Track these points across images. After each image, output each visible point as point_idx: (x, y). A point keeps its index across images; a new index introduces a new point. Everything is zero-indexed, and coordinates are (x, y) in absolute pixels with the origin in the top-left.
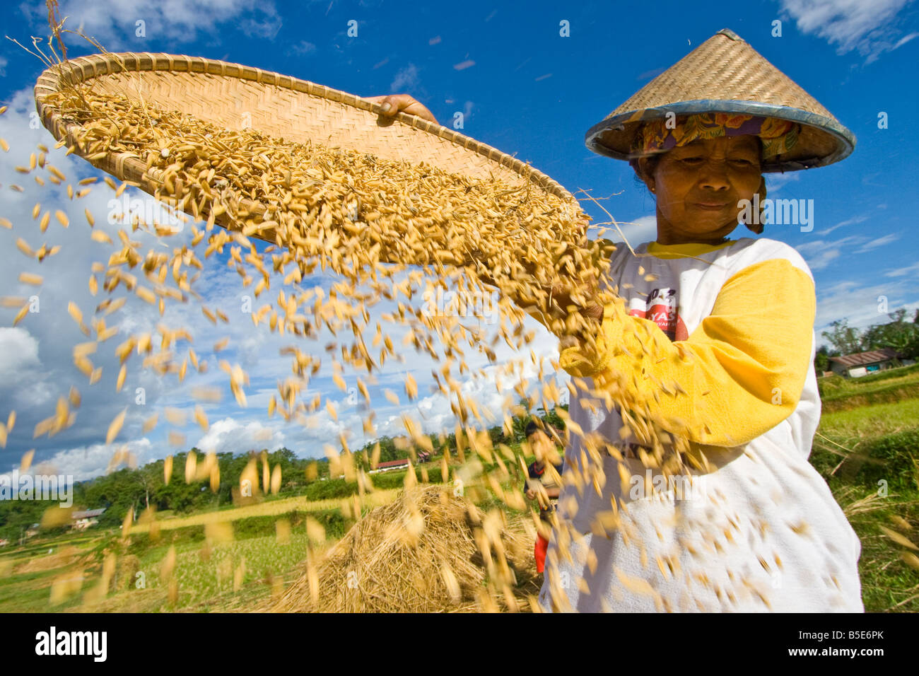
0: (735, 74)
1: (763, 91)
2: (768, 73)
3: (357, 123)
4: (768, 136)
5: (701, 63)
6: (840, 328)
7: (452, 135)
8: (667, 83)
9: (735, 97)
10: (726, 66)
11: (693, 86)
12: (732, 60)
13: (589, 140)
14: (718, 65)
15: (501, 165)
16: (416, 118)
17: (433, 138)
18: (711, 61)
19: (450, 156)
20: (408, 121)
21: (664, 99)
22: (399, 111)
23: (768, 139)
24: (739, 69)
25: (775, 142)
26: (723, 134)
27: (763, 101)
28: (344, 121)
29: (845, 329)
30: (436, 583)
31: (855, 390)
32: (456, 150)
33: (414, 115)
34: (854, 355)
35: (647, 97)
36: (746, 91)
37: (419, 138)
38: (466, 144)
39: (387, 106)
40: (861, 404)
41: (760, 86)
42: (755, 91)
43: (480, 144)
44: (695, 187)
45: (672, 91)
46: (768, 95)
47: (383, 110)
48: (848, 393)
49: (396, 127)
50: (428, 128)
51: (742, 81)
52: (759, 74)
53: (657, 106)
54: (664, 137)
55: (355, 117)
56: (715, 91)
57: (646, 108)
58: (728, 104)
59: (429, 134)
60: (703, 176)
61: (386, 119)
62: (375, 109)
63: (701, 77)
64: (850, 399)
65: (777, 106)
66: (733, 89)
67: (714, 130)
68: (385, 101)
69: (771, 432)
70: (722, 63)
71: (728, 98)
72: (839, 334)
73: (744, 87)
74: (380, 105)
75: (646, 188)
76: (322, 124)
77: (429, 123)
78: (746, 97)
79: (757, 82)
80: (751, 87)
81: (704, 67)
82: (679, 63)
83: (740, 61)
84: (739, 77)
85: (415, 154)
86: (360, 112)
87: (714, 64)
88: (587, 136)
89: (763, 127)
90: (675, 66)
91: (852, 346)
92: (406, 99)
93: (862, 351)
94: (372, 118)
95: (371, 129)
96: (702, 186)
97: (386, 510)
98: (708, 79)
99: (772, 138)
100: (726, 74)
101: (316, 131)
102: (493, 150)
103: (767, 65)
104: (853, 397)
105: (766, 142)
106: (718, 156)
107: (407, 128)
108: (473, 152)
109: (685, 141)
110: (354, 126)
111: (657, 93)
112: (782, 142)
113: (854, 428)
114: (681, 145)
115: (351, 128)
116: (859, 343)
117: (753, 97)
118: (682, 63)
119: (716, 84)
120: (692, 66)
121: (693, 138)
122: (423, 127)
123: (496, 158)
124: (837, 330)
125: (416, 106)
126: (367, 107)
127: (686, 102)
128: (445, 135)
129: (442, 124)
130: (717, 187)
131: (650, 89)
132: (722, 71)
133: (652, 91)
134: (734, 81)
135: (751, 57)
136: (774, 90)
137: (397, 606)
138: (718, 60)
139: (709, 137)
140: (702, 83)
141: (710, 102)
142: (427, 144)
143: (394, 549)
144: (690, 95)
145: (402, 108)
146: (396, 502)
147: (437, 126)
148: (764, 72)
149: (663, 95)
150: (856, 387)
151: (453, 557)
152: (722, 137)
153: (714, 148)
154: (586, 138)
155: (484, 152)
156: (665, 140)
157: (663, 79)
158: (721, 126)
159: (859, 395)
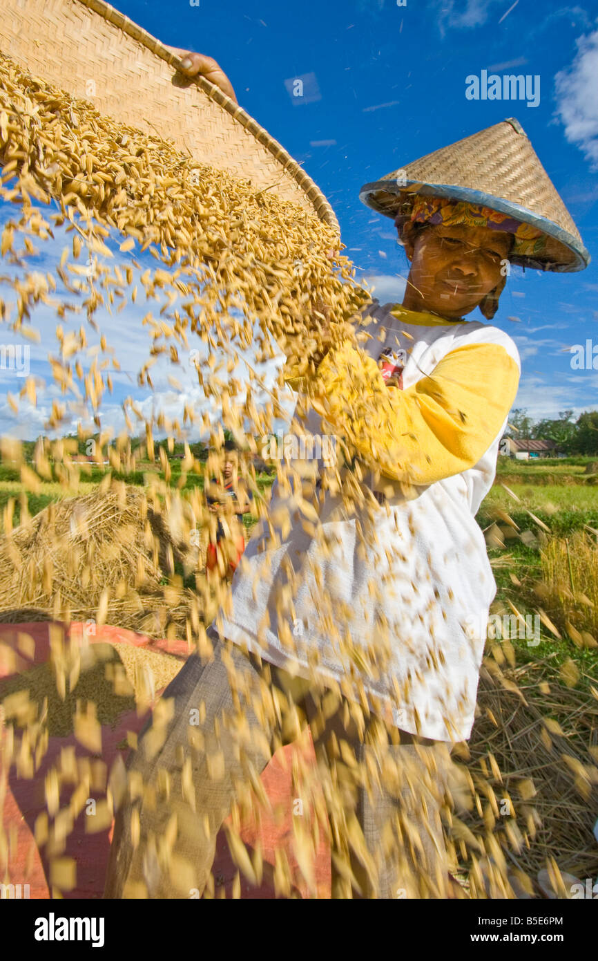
0: (510, 171)
1: (530, 196)
2: (538, 179)
3: (151, 70)
4: (522, 236)
5: (484, 149)
6: (519, 416)
7: (247, 120)
8: (449, 161)
9: (505, 196)
10: (505, 160)
11: (471, 173)
12: (511, 155)
13: (364, 194)
14: (498, 157)
15: (286, 170)
16: (215, 88)
17: (227, 116)
18: (493, 150)
19: (238, 142)
20: (207, 89)
21: (443, 177)
22: (200, 73)
23: (521, 239)
24: (515, 166)
25: (526, 242)
26: (485, 225)
27: (527, 206)
28: (139, 64)
29: (522, 418)
30: (116, 575)
31: (516, 470)
32: (246, 137)
33: (214, 83)
34: (523, 441)
35: (430, 169)
36: (516, 193)
37: (212, 111)
38: (258, 135)
39: (188, 64)
40: (517, 482)
41: (528, 191)
42: (523, 194)
43: (272, 140)
44: (449, 266)
45: (452, 171)
46: (532, 202)
47: (182, 66)
48: (510, 471)
49: (192, 90)
50: (224, 104)
51: (515, 180)
52: (530, 178)
53: (435, 183)
54: (433, 212)
55: (152, 64)
56: (489, 184)
57: (425, 182)
58: (496, 202)
59: (224, 111)
60: (458, 259)
61: (183, 79)
62: (174, 62)
63: (481, 165)
64: (509, 477)
65: (537, 215)
66: (505, 186)
67: (478, 220)
68: (188, 57)
69: (445, 481)
70: (502, 156)
71: (498, 196)
72: (517, 420)
73: (515, 188)
74: (180, 59)
75: (405, 254)
76: (112, 59)
77: (228, 99)
78: (515, 199)
79: (527, 186)
80: (520, 189)
81: (485, 156)
82: (464, 141)
83: (518, 157)
84: (514, 175)
85: (203, 127)
86: (158, 60)
87: (496, 154)
88: (363, 190)
89: (519, 229)
90: (461, 144)
91: (524, 433)
92: (210, 63)
93: (530, 439)
94: (168, 72)
95: (164, 83)
96: (454, 267)
97: (78, 502)
98: (486, 169)
99: (524, 239)
100: (503, 169)
101: (104, 65)
102: (283, 150)
103: (540, 169)
104: (512, 474)
105: (518, 241)
106: (475, 244)
107: (203, 96)
108: (263, 146)
109: (450, 222)
110: (147, 73)
111: (437, 169)
112: (531, 244)
113: (507, 501)
114: (446, 224)
115: (143, 74)
116: (530, 431)
117: (519, 201)
118: (467, 142)
119: (492, 176)
120: (477, 149)
121: (458, 222)
122: (219, 100)
123: (282, 160)
124: (516, 417)
125: (219, 74)
126: (166, 57)
127: (462, 188)
128: (240, 118)
129: (240, 105)
130: (467, 271)
131: (432, 161)
132: (500, 164)
133: (434, 165)
134: (508, 179)
135: (528, 157)
136: (539, 198)
137: (75, 590)
138: (500, 151)
139: (473, 225)
140: (480, 172)
141: (482, 195)
142: (219, 121)
143: (80, 539)
144: (466, 182)
145: (203, 71)
146: (89, 495)
147: (234, 104)
148: (535, 176)
149: (443, 173)
150: (518, 467)
151: (137, 554)
152: (483, 227)
153: (474, 234)
154: (361, 192)
155: (273, 150)
156: (433, 215)
157: (446, 155)
158: (486, 217)
159: (517, 474)
